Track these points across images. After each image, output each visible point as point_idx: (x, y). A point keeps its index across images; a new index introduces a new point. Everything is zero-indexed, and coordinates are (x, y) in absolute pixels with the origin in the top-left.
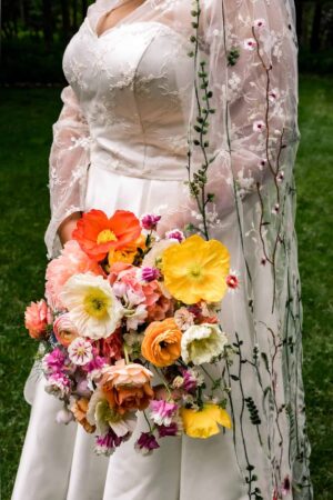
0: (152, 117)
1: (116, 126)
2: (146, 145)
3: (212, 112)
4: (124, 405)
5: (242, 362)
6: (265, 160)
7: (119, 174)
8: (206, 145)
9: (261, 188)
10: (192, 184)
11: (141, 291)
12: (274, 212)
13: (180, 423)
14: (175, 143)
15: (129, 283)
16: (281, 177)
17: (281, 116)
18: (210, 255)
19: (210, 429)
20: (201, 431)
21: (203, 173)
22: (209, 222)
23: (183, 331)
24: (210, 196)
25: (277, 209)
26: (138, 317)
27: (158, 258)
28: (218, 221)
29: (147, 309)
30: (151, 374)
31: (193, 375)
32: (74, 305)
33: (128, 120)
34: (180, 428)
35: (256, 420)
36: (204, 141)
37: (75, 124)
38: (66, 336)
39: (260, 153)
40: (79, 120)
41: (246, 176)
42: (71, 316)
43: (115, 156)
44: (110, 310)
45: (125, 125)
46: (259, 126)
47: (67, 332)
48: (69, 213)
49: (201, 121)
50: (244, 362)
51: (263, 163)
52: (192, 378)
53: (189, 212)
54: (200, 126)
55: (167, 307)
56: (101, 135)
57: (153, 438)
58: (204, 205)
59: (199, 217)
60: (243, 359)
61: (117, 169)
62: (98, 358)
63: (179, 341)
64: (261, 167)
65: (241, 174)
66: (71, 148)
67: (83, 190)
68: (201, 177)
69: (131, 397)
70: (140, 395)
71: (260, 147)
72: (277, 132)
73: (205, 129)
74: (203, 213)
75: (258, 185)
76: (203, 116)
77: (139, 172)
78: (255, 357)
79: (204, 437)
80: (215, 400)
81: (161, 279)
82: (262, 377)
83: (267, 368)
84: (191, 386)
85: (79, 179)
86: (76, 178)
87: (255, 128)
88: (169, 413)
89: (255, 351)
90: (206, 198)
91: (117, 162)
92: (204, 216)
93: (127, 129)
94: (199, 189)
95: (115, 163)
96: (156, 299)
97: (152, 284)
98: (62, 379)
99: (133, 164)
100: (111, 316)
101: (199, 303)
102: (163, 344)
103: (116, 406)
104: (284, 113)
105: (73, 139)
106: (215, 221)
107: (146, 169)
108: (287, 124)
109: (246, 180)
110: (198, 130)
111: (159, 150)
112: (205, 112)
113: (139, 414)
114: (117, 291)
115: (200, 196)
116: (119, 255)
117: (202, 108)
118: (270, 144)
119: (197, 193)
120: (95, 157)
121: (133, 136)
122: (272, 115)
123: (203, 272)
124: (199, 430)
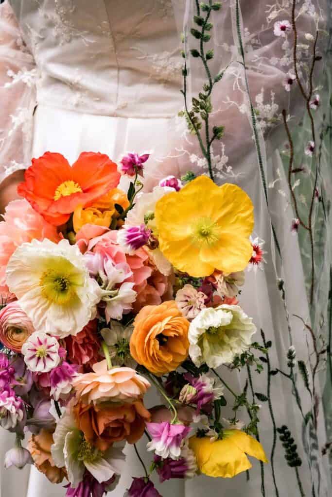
0: (127, 25)
1: (75, 43)
2: (119, 68)
3: (217, 8)
4: (105, 435)
5: (272, 373)
6: (293, 77)
7: (81, 113)
8: (209, 57)
9: (288, 118)
10: (191, 115)
11: (124, 263)
12: (308, 153)
13: (191, 458)
14: (162, 63)
15: (106, 253)
16: (316, 103)
17: (313, 15)
18: (224, 206)
19: (237, 463)
20: (224, 467)
21: (205, 98)
22: (216, 171)
23: (190, 320)
24: (217, 131)
25: (312, 149)
26: (122, 301)
27: (149, 213)
28: (229, 169)
29: (135, 288)
30: (147, 382)
31: (208, 383)
32: (25, 289)
33: (92, 32)
34: (192, 466)
35: (294, 461)
36: (206, 52)
37: (13, 53)
38: (15, 336)
39: (286, 69)
40: (17, 47)
41: (266, 101)
42: (22, 303)
43: (74, 87)
44: (80, 292)
45: (87, 41)
46: (283, 28)
47: (17, 330)
48: (9, 172)
49: (200, 22)
50: (274, 373)
51: (290, 81)
52: (208, 388)
53: (187, 156)
54: (199, 29)
55: (163, 287)
56: (52, 60)
57: (151, 485)
58: (209, 144)
59: (202, 162)
60: (273, 369)
61: (77, 105)
62: (66, 364)
63: (186, 332)
64: (287, 87)
65: (259, 98)
66: (8, 85)
67: (27, 139)
68: (202, 104)
69: (117, 421)
70: (130, 417)
71: (285, 60)
72: (308, 36)
73: (206, 33)
74: (208, 156)
75: (284, 113)
76: (203, 15)
77: (111, 108)
78: (291, 365)
79: (228, 476)
80: (239, 425)
81: (154, 245)
82: (300, 395)
83: (307, 385)
84: (205, 400)
85: (22, 125)
86: (17, 124)
87: (277, 31)
88: (177, 440)
89: (290, 355)
90: (211, 134)
91: (78, 95)
92: (209, 160)
93: (92, 46)
94: (201, 121)
95: (75, 98)
96: (148, 274)
97: (139, 252)
98: (12, 399)
99: (100, 97)
100: (83, 300)
101: (212, 276)
102: (161, 338)
103: (94, 438)
104: (318, 11)
105: (10, 73)
106: (224, 169)
107: (121, 102)
108: (321, 26)
109: (268, 107)
110: (197, 35)
111: (138, 75)
112: (206, 9)
113: (128, 449)
114: (89, 265)
115: (202, 131)
116: (89, 215)
117: (201, 4)
118: (299, 55)
119: (197, 128)
120: (44, 95)
121: (101, 56)
122: (300, 13)
123: (216, 231)
124: (220, 466)
